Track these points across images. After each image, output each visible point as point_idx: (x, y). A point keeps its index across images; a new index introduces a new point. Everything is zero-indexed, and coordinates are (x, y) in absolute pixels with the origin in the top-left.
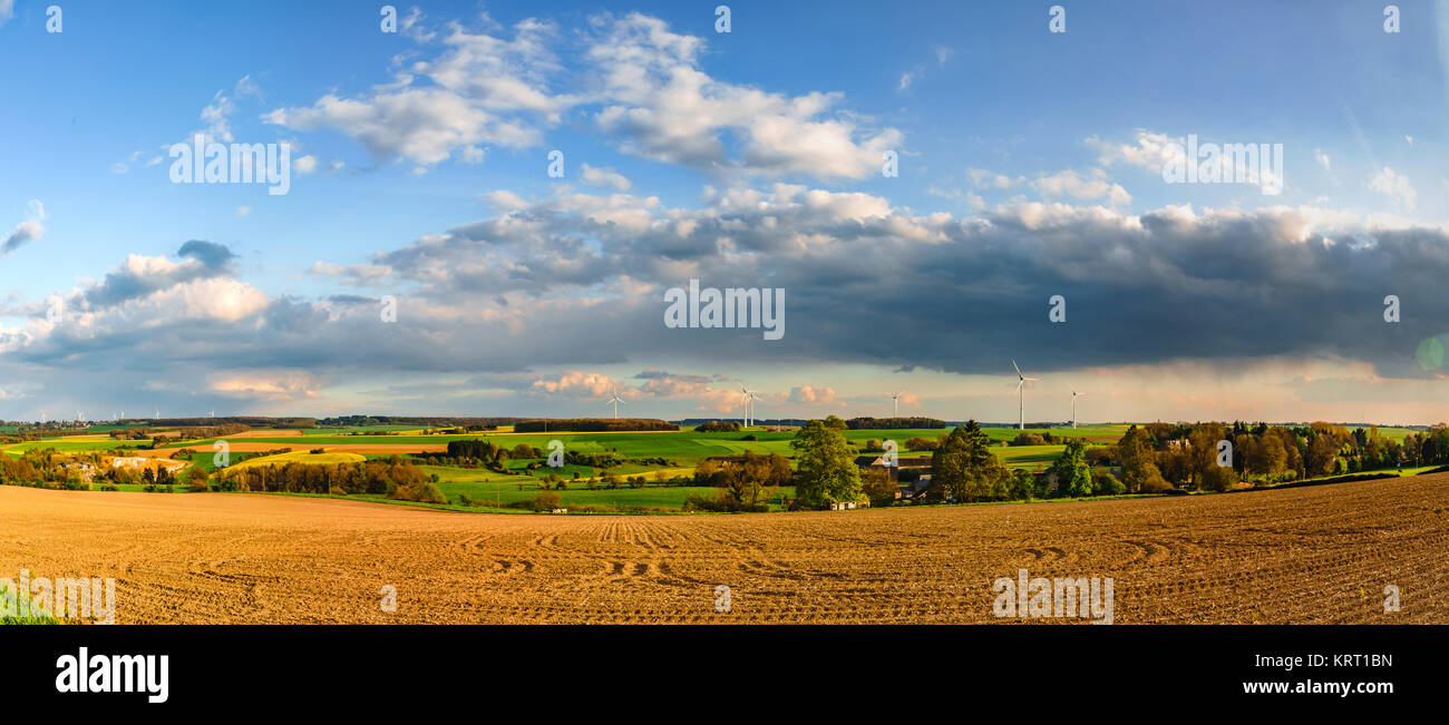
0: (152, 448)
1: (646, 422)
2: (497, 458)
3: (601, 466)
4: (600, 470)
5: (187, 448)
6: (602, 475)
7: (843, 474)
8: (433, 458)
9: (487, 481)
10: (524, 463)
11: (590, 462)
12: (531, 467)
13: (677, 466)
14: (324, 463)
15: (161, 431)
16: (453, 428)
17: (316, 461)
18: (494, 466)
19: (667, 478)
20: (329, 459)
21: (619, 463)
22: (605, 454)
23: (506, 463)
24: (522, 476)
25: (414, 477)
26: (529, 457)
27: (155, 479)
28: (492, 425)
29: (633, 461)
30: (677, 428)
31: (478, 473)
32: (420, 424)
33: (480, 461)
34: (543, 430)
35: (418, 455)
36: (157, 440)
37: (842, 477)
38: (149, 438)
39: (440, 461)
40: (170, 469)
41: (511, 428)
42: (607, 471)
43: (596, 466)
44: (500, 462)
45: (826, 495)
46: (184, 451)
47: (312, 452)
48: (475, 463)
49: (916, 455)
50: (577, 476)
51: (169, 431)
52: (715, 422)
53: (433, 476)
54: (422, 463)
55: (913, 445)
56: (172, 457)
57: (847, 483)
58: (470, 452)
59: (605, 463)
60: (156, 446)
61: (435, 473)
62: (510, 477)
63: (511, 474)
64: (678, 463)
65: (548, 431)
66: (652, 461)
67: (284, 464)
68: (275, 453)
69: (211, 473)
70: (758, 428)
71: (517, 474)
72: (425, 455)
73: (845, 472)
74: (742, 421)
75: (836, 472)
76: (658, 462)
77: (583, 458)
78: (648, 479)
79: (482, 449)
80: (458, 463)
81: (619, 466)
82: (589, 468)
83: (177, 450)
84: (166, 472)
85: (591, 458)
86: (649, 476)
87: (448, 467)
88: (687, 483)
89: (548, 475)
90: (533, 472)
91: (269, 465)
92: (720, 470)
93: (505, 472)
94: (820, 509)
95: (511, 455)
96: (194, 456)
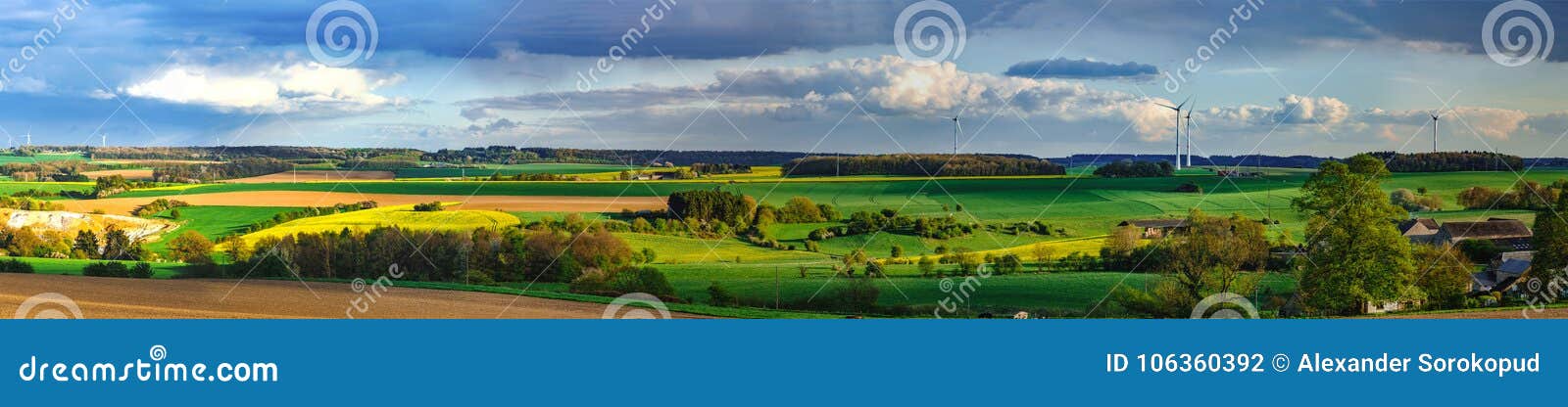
0: (94, 196)
1: (1009, 161)
2: (756, 220)
3: (935, 236)
4: (936, 243)
5: (169, 198)
6: (940, 250)
7: (1385, 253)
8: (642, 221)
9: (738, 260)
10: (804, 231)
11: (918, 229)
12: (814, 236)
13: (1067, 236)
14: (443, 227)
15: (110, 167)
16: (673, 169)
17: (427, 224)
18: (749, 235)
19: (1056, 256)
20: (448, 220)
21: (966, 230)
22: (941, 214)
23: (770, 229)
24: (800, 251)
25: (613, 253)
26: (811, 220)
27: (101, 250)
28: (743, 161)
29: (992, 228)
30: (1062, 171)
31: (722, 246)
32: (614, 161)
33: (725, 226)
34: (832, 173)
35: (614, 216)
36: (105, 184)
37: (1380, 259)
38: (85, 179)
39: (654, 225)
40: (132, 234)
41: (776, 171)
42: (947, 244)
43: (927, 236)
44: (761, 227)
45: (1356, 289)
46: (164, 203)
47: (417, 209)
48: (716, 229)
49: (1481, 218)
50: (895, 252)
51: (130, 167)
52: (1130, 161)
53: (645, 252)
54: (622, 228)
55: (1473, 200)
56: (136, 213)
57: (1390, 268)
58: (707, 209)
59: (943, 230)
60: (103, 193)
61: (647, 245)
62: (780, 254)
63: (780, 248)
64: (1068, 231)
65: (841, 175)
66: (1023, 228)
67: (367, 229)
68: (345, 209)
69: (217, 242)
70: (1199, 170)
71: (791, 248)
72: (627, 215)
73: (1385, 249)
74: (1173, 158)
75: (1371, 250)
76: (1033, 229)
77: (904, 222)
78: (1024, 259)
79: (729, 206)
80: (686, 229)
81: (968, 236)
82: (916, 238)
83: (147, 201)
84: (126, 239)
85: (918, 223)
86: (1024, 253)
87: (668, 236)
88: (1090, 265)
89: (849, 252)
90: (816, 243)
91: (339, 230)
92: (1147, 242)
93: (769, 245)
94: (1345, 312)
95: (779, 216)
96: (181, 212)
